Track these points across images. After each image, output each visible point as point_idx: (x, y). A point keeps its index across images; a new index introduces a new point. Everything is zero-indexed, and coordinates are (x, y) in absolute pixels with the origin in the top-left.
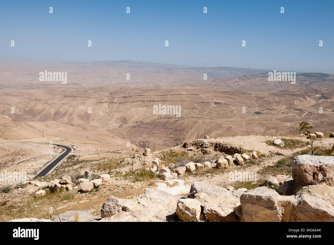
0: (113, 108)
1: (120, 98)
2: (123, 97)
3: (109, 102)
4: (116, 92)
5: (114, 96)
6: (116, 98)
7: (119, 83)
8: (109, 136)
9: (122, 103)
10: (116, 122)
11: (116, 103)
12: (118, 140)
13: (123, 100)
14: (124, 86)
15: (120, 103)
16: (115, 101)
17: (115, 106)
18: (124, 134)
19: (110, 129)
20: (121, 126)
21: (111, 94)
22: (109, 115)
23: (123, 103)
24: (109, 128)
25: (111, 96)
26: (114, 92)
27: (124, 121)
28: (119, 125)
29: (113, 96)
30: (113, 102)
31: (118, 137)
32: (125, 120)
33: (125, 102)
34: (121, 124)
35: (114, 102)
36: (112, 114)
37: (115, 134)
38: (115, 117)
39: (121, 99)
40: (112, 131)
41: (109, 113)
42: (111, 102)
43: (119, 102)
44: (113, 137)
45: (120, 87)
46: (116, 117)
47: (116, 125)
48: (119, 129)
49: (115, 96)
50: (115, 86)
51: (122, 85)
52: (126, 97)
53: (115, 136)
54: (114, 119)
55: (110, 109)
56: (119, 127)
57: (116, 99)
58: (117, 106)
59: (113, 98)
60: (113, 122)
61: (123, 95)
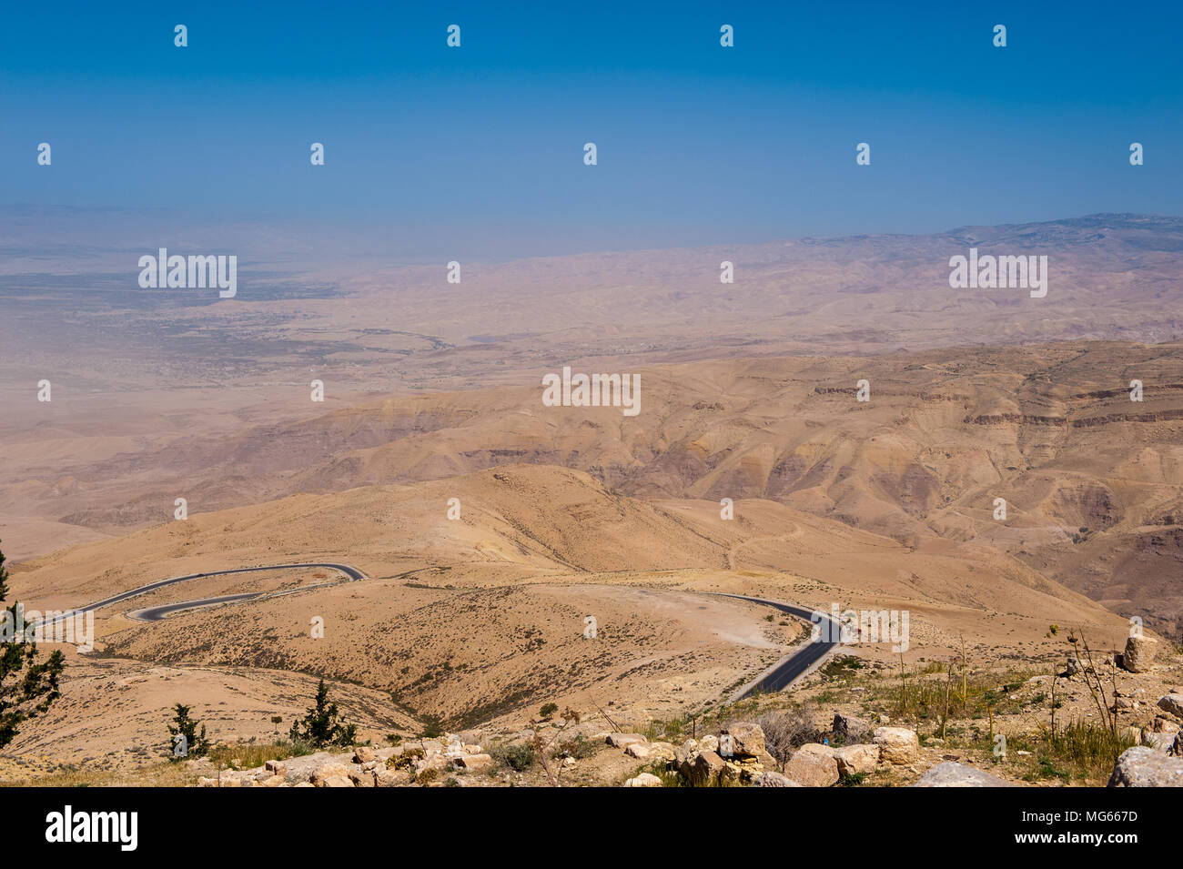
0: (1043, 446)
1: (1081, 396)
2: (1093, 395)
3: (1025, 417)
4: (1060, 371)
5: (1050, 387)
6: (1060, 399)
7: (1078, 328)
8: (1024, 582)
9: (1089, 422)
10: (1056, 515)
11: (1059, 421)
12: (1066, 604)
13: (1095, 409)
14: (1097, 338)
15: (1078, 424)
16: (1055, 415)
17: (1053, 436)
18: (1097, 574)
19: (1027, 547)
20: (1082, 535)
21: (1031, 378)
22: (1024, 478)
23: (1093, 424)
24: (1022, 543)
25: (1033, 391)
26: (1050, 368)
27: (1102, 510)
28: (1075, 530)
29: (1040, 389)
30: (1043, 419)
31: (1070, 586)
32: (1107, 505)
33: (1105, 416)
34: (1082, 524)
35: (1046, 416)
36: (1035, 474)
37: (1051, 573)
38: (1054, 491)
39: (1085, 402)
40: (1039, 558)
41: (1024, 468)
42: (1032, 417)
43: (1073, 417)
44: (1041, 587)
45: (1082, 347)
46: (1060, 490)
47: (1058, 529)
48: (1075, 549)
49: (1055, 390)
50: (1055, 340)
51: (1089, 336)
52: (1109, 394)
53: (1053, 584)
54: (1047, 500)
55: (1027, 451)
56: (1075, 541)
57: (1057, 403)
58: (1065, 434)
59: (1045, 398)
60: (1040, 512)
61: (1093, 385)
